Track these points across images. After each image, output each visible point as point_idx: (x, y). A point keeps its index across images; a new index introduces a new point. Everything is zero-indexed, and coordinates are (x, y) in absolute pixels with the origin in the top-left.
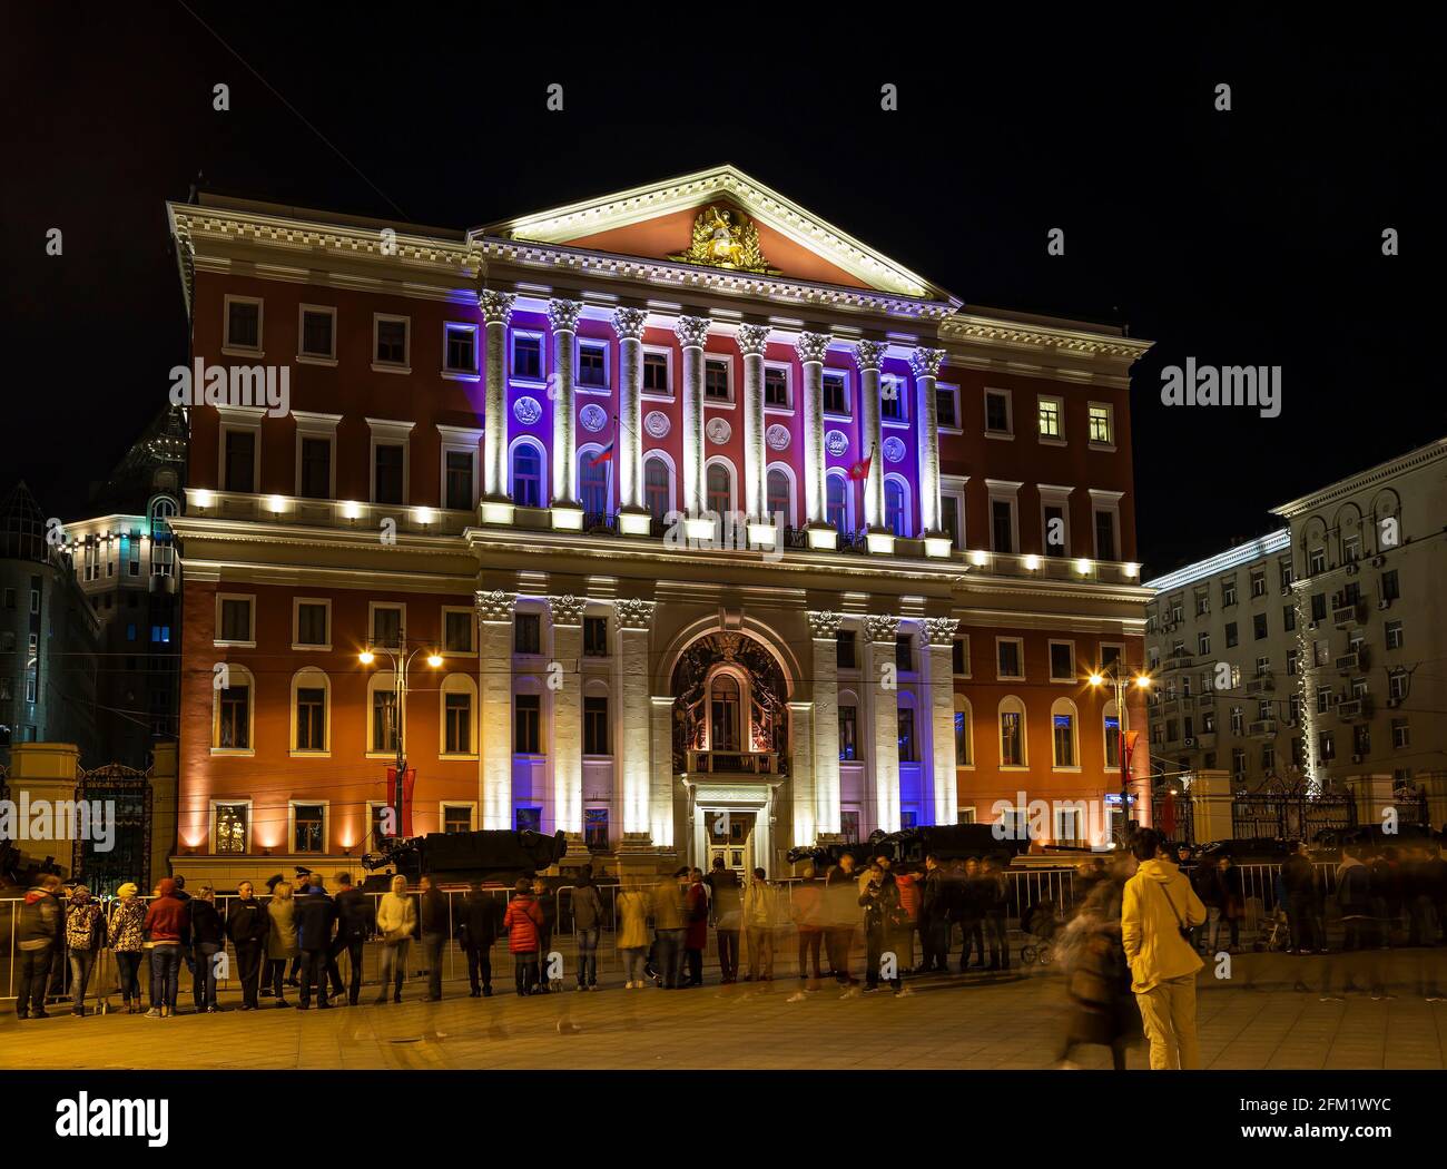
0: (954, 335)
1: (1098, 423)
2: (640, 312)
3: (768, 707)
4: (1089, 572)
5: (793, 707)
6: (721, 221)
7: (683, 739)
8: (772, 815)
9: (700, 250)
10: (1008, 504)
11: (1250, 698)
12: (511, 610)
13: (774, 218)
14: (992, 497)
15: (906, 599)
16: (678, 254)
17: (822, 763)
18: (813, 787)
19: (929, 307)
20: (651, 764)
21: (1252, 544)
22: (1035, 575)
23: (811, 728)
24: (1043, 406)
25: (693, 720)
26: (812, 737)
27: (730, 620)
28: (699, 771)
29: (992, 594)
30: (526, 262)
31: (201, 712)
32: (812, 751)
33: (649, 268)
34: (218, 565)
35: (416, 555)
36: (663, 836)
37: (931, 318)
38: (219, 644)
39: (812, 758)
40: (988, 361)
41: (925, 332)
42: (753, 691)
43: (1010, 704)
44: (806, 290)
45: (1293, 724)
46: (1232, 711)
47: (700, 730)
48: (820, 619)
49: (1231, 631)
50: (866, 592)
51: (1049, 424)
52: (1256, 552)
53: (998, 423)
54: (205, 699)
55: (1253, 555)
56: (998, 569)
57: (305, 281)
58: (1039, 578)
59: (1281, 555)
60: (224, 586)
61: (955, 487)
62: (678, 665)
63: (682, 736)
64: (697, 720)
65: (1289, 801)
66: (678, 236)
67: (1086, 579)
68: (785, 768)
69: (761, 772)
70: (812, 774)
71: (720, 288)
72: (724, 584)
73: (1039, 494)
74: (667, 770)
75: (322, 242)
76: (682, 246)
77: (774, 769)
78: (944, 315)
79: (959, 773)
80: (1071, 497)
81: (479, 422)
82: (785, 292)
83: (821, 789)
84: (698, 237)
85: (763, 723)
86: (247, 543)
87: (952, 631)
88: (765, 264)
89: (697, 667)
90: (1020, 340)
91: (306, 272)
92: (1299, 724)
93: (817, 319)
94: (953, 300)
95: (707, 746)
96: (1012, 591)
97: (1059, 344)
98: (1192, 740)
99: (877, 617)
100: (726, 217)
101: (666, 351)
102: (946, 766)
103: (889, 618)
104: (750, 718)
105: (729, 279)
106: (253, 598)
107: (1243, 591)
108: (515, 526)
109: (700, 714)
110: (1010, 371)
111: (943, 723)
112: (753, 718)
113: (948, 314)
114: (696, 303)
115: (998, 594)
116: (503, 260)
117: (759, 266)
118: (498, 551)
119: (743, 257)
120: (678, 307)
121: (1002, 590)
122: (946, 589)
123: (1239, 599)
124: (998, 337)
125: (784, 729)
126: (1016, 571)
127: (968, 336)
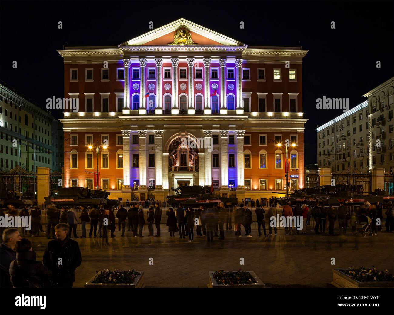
0: (248, 55)
1: (292, 75)
2: (160, 59)
3: (194, 155)
4: (287, 116)
5: (200, 154)
6: (181, 33)
7: (172, 163)
8: (194, 181)
9: (176, 41)
10: (264, 99)
11: (357, 148)
12: (129, 134)
13: (195, 30)
14: (259, 97)
15: (230, 126)
16: (170, 43)
17: (207, 168)
18: (204, 174)
19: (238, 48)
20: (163, 169)
21: (359, 106)
22: (271, 118)
23: (204, 160)
24: (275, 71)
25: (175, 158)
26: (204, 162)
27: (183, 134)
28: (174, 171)
29: (257, 123)
30: (133, 51)
31: (68, 160)
32: (204, 165)
33: (162, 48)
34: (70, 128)
35: (110, 123)
36: (166, 186)
37: (239, 51)
38: (71, 145)
39: (204, 167)
40: (259, 61)
41: (238, 55)
42: (190, 151)
43: (263, 152)
44: (203, 48)
45: (367, 154)
46: (354, 151)
47: (176, 161)
48: (206, 132)
49: (354, 130)
50: (219, 125)
51: (277, 76)
52: (361, 107)
53: (261, 77)
54: (69, 157)
55: (360, 108)
56: (260, 117)
57: (86, 63)
58: (273, 118)
59: (366, 108)
60: (72, 133)
61: (248, 96)
62: (170, 145)
63: (171, 162)
64: (176, 158)
65: (350, 176)
66: (170, 39)
67: (287, 118)
68: (197, 170)
69: (190, 171)
70: (204, 171)
71: (181, 50)
72: (181, 125)
73: (273, 96)
74: (167, 171)
75: (89, 54)
76: (171, 41)
77: (194, 170)
78: (243, 49)
79: (244, 170)
80: (283, 96)
81: (123, 91)
82: (198, 49)
83: (206, 175)
84: (175, 38)
85: (192, 159)
86: (75, 123)
87: (243, 134)
88: (193, 43)
89: (175, 146)
90: (268, 54)
91: (87, 61)
92: (368, 154)
93: (207, 55)
94: (245, 45)
95: (178, 165)
96: (264, 122)
97: (280, 54)
98: (345, 159)
99: (222, 131)
100: (182, 32)
101: (170, 68)
102: (241, 168)
103: (225, 131)
104: (189, 158)
105: (182, 48)
106: (77, 135)
107: (357, 119)
108: (130, 115)
109: (176, 157)
110: (265, 63)
111: (240, 157)
112: (190, 158)
113: (245, 49)
114: (175, 55)
115: (259, 123)
116: (127, 51)
117: (191, 43)
118: (126, 121)
119: (187, 41)
120: (170, 57)
121: (261, 122)
122: (242, 123)
123: (356, 121)
124: (261, 54)
125: (198, 160)
126: (266, 117)
127: (252, 54)
